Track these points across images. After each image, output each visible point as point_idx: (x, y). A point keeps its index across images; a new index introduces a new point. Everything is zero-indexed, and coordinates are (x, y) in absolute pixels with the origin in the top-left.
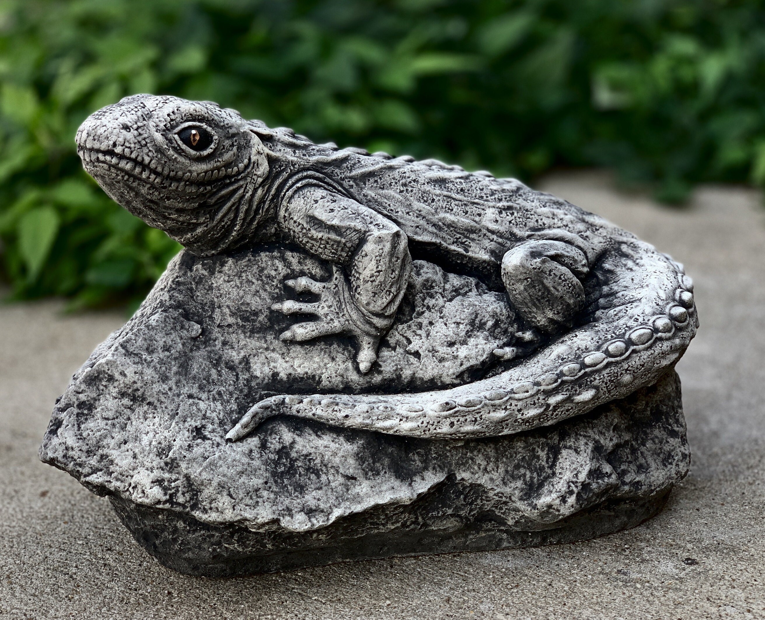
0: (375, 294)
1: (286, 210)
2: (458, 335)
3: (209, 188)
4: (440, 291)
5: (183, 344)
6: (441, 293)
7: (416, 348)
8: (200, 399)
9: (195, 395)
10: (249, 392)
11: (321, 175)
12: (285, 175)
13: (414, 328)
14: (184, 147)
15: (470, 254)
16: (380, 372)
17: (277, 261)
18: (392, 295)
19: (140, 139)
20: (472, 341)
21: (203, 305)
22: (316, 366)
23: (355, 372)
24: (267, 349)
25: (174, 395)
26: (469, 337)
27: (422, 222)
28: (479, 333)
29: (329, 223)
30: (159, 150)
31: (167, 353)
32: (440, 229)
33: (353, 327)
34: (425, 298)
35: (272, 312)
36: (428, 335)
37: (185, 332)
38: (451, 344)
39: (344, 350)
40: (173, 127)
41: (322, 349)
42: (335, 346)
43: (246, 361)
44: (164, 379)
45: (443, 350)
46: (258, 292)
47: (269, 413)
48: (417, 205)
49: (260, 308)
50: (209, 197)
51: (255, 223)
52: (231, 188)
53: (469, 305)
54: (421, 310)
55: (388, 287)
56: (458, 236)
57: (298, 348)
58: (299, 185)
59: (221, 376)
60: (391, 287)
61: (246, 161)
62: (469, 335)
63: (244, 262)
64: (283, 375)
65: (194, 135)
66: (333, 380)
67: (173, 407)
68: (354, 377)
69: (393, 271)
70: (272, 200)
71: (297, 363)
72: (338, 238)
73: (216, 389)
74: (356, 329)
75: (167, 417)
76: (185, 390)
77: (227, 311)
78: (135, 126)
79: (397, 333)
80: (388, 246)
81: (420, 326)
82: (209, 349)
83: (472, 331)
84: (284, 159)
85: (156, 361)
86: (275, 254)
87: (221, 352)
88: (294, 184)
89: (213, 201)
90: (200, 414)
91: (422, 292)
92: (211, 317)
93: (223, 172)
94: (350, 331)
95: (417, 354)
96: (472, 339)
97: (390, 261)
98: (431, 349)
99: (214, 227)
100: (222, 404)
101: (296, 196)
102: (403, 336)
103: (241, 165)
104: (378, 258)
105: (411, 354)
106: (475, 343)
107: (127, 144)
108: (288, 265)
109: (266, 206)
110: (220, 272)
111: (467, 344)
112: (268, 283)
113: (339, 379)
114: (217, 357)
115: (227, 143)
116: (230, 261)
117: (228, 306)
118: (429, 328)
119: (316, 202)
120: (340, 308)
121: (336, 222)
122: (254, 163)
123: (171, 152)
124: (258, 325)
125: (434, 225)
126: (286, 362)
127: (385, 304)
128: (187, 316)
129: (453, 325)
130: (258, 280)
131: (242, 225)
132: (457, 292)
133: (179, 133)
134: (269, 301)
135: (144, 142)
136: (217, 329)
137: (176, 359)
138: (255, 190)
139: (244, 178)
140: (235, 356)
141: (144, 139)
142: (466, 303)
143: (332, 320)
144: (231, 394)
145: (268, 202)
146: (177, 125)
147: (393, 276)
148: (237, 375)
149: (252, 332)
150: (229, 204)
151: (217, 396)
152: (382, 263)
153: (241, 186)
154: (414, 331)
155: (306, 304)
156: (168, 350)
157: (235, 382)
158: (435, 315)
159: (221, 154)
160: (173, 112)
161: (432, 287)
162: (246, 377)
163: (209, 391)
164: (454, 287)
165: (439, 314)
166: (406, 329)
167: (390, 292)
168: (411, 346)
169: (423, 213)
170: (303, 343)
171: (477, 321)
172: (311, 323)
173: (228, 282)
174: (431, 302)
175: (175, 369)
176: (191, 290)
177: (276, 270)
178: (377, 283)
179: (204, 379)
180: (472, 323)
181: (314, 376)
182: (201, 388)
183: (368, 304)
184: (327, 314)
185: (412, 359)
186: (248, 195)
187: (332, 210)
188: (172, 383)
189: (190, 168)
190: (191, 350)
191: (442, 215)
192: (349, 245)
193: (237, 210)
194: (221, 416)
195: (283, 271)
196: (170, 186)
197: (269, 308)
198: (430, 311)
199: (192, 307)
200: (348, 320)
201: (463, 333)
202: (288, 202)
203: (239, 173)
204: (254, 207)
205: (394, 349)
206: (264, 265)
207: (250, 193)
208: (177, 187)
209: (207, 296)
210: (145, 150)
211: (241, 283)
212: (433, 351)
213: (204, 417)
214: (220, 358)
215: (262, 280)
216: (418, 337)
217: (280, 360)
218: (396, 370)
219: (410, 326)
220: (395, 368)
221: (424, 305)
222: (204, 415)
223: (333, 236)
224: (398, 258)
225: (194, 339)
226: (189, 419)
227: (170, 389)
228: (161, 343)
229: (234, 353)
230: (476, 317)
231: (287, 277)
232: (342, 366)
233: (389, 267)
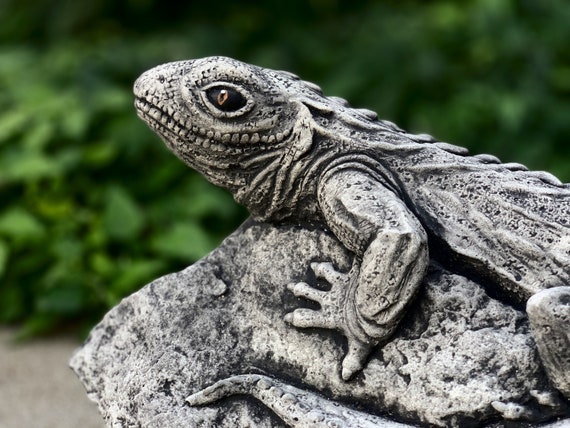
0: (370, 297)
1: (323, 189)
2: (460, 370)
3: (238, 151)
4: (466, 315)
5: (198, 299)
6: (467, 319)
7: (409, 371)
8: (185, 354)
9: (183, 349)
10: (239, 363)
11: (373, 161)
12: (331, 154)
13: (417, 347)
14: (208, 104)
15: (521, 283)
16: (363, 385)
17: (311, 241)
18: (386, 302)
19: (168, 91)
20: (472, 383)
21: (238, 267)
22: (305, 356)
23: (337, 376)
24: (271, 326)
25: (164, 343)
26: (473, 377)
27: (473, 234)
28: (486, 377)
29: (349, 210)
30: (183, 104)
31: (179, 303)
32: (493, 246)
33: (345, 327)
34: (444, 319)
35: (287, 290)
36: (428, 360)
37: (209, 288)
38: (448, 379)
39: (334, 348)
40: (203, 84)
41: (314, 341)
42: (327, 342)
43: (250, 332)
44: (164, 325)
45: (436, 383)
46: (284, 267)
47: (238, 390)
48: (475, 214)
49: (278, 283)
50: (242, 161)
51: (295, 197)
52: (266, 156)
53: (490, 341)
54: (434, 331)
55: (384, 292)
56: (513, 259)
57: (294, 333)
58: (341, 166)
59: (219, 339)
60: (388, 292)
61: (286, 132)
62: (473, 374)
63: (283, 235)
64: (276, 357)
65: (223, 95)
66: (316, 377)
67: (157, 354)
68: (335, 381)
69: (393, 276)
70: (312, 177)
71: (291, 347)
72: (353, 228)
73: (206, 349)
74: (347, 330)
75: (149, 362)
76: (176, 342)
77: (252, 278)
78: (169, 79)
79: (394, 348)
80: (392, 247)
81: (425, 348)
82: (224, 310)
83: (479, 371)
84: (335, 137)
85: (166, 306)
86: (313, 233)
87: (233, 317)
88: (337, 164)
89: (246, 165)
90: (176, 369)
91: (442, 311)
92: (239, 281)
93: (256, 138)
94: (342, 331)
95: (407, 378)
96: (474, 381)
97: (391, 264)
98: (424, 377)
99: (251, 192)
100: (203, 366)
101: (335, 177)
102: (401, 353)
103: (279, 136)
104: (378, 258)
105: (401, 375)
106: (474, 386)
107: (156, 94)
108: (319, 247)
109: (305, 182)
110: (263, 240)
111: (466, 385)
112: (296, 261)
113: (321, 377)
114: (226, 320)
115: (266, 110)
116: (274, 231)
117: (255, 274)
118: (434, 352)
119: (349, 186)
120: (341, 303)
121: (355, 211)
122: (295, 135)
123: (194, 108)
124: (271, 300)
125: (487, 240)
126: (283, 344)
127: (377, 311)
128: (219, 274)
129: (460, 358)
130: (289, 255)
131: (280, 196)
132: (490, 322)
133: (207, 91)
134: (288, 278)
135: (171, 94)
136: (239, 294)
137: (184, 310)
138: (294, 163)
139: (283, 148)
140: (242, 324)
141: (173, 92)
142: (487, 338)
143: (329, 313)
144: (218, 359)
145: (307, 178)
146: (209, 83)
147: (391, 282)
148: (237, 342)
149: (265, 305)
150: (264, 172)
151: (203, 357)
152: (381, 265)
153: (278, 156)
154: (416, 352)
155: (315, 291)
156: (181, 300)
157: (229, 348)
158: (446, 340)
159: (256, 120)
160: (209, 71)
161: (458, 308)
162: (243, 347)
163: (199, 350)
164: (488, 315)
165: (452, 341)
166: (406, 346)
167: (385, 299)
168: (405, 367)
169: (478, 224)
170: (300, 329)
171: (491, 362)
172: (311, 311)
173: (265, 250)
174: (448, 324)
175: (177, 319)
176: (235, 251)
177: (307, 250)
178: (372, 285)
179: (201, 337)
180: (484, 363)
181: (301, 367)
182: (192, 344)
183: (361, 306)
184: (328, 306)
185: (401, 381)
186: (284, 167)
187: (359, 198)
188: (168, 332)
189: (212, 126)
190: (205, 307)
191: (500, 231)
192: (361, 238)
193: (274, 180)
194: (195, 377)
195: (314, 252)
196: (195, 141)
197: (286, 286)
198: (444, 335)
199: (228, 267)
200: (343, 318)
201: (467, 371)
202: (326, 182)
203: (275, 142)
204: (292, 180)
205: (386, 364)
206: (299, 242)
207: (287, 164)
208: (202, 144)
209: (244, 260)
210: (171, 102)
211: (274, 255)
212: (425, 380)
213: (179, 373)
214: (229, 321)
215: (292, 257)
216: (417, 359)
217: (278, 341)
218: (380, 388)
219: (413, 345)
220: (378, 385)
221: (440, 326)
222: (180, 371)
223: (350, 225)
224: (402, 264)
225: (215, 297)
226: (164, 370)
227: (164, 336)
228: (179, 292)
229: (242, 322)
230: (492, 357)
231: (315, 259)
232: (328, 365)
233: (390, 271)
